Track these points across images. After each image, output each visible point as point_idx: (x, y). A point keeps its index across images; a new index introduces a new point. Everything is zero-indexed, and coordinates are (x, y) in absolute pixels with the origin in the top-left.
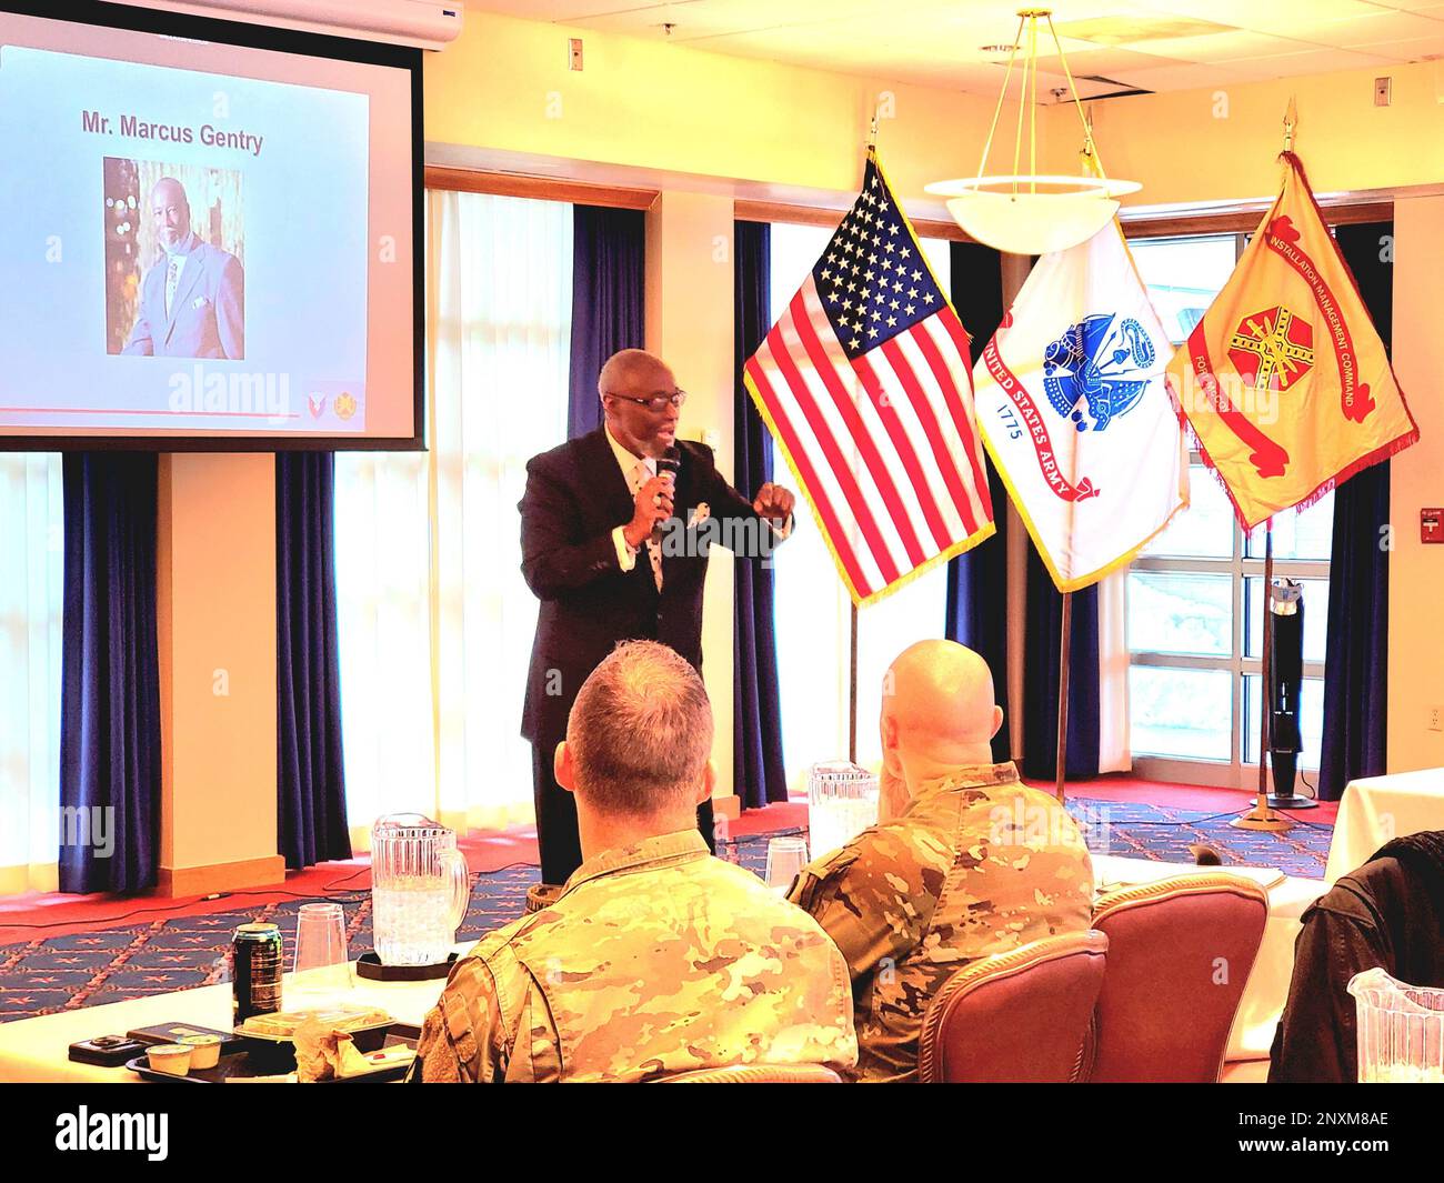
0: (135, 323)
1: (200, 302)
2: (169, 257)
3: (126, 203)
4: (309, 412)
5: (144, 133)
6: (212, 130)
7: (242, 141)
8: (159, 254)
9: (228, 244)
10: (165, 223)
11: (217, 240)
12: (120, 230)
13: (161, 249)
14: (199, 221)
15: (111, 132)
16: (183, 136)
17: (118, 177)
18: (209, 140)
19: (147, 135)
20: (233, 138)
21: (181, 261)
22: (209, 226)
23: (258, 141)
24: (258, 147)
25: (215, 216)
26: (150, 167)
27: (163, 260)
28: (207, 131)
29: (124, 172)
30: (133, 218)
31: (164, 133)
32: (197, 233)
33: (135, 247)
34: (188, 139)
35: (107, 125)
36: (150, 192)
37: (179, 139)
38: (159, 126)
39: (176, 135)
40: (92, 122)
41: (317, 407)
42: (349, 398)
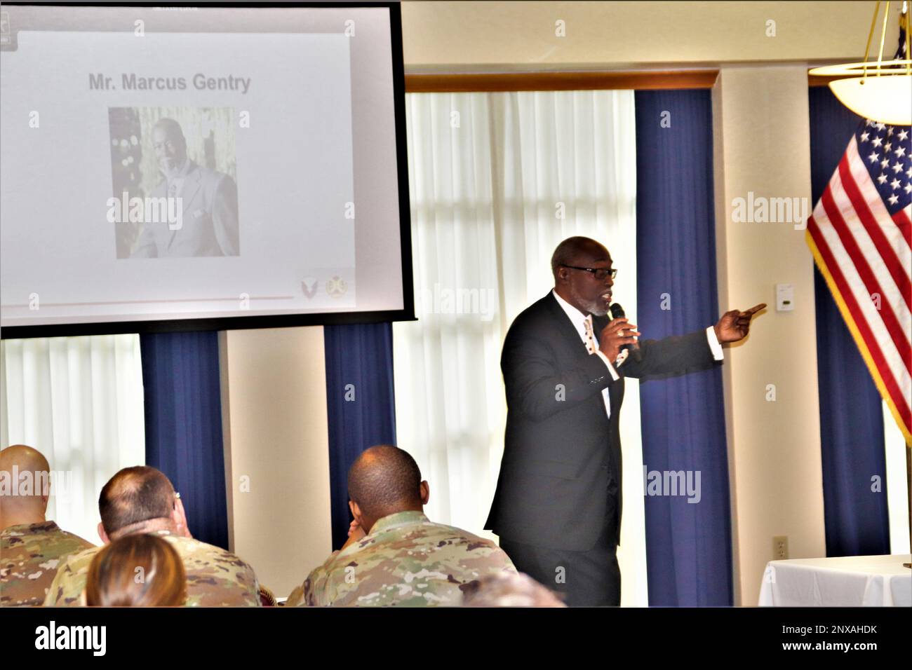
0: (140, 234)
3: (129, 141)
4: (302, 294)
5: (142, 86)
6: (204, 77)
7: (231, 83)
8: (159, 178)
9: (222, 165)
10: (164, 154)
11: (211, 164)
12: (125, 163)
13: (162, 174)
14: (194, 148)
15: (114, 88)
16: (177, 84)
17: (122, 122)
19: (145, 87)
20: (223, 83)
22: (204, 153)
23: (246, 82)
24: (246, 87)
25: (209, 146)
26: (149, 112)
28: (199, 79)
29: (126, 118)
30: (136, 153)
31: (161, 84)
32: (193, 159)
33: (139, 176)
34: (182, 86)
35: (110, 82)
36: (150, 130)
37: (174, 87)
38: (156, 78)
39: (171, 85)
40: (97, 82)
41: (310, 290)
42: (340, 281)
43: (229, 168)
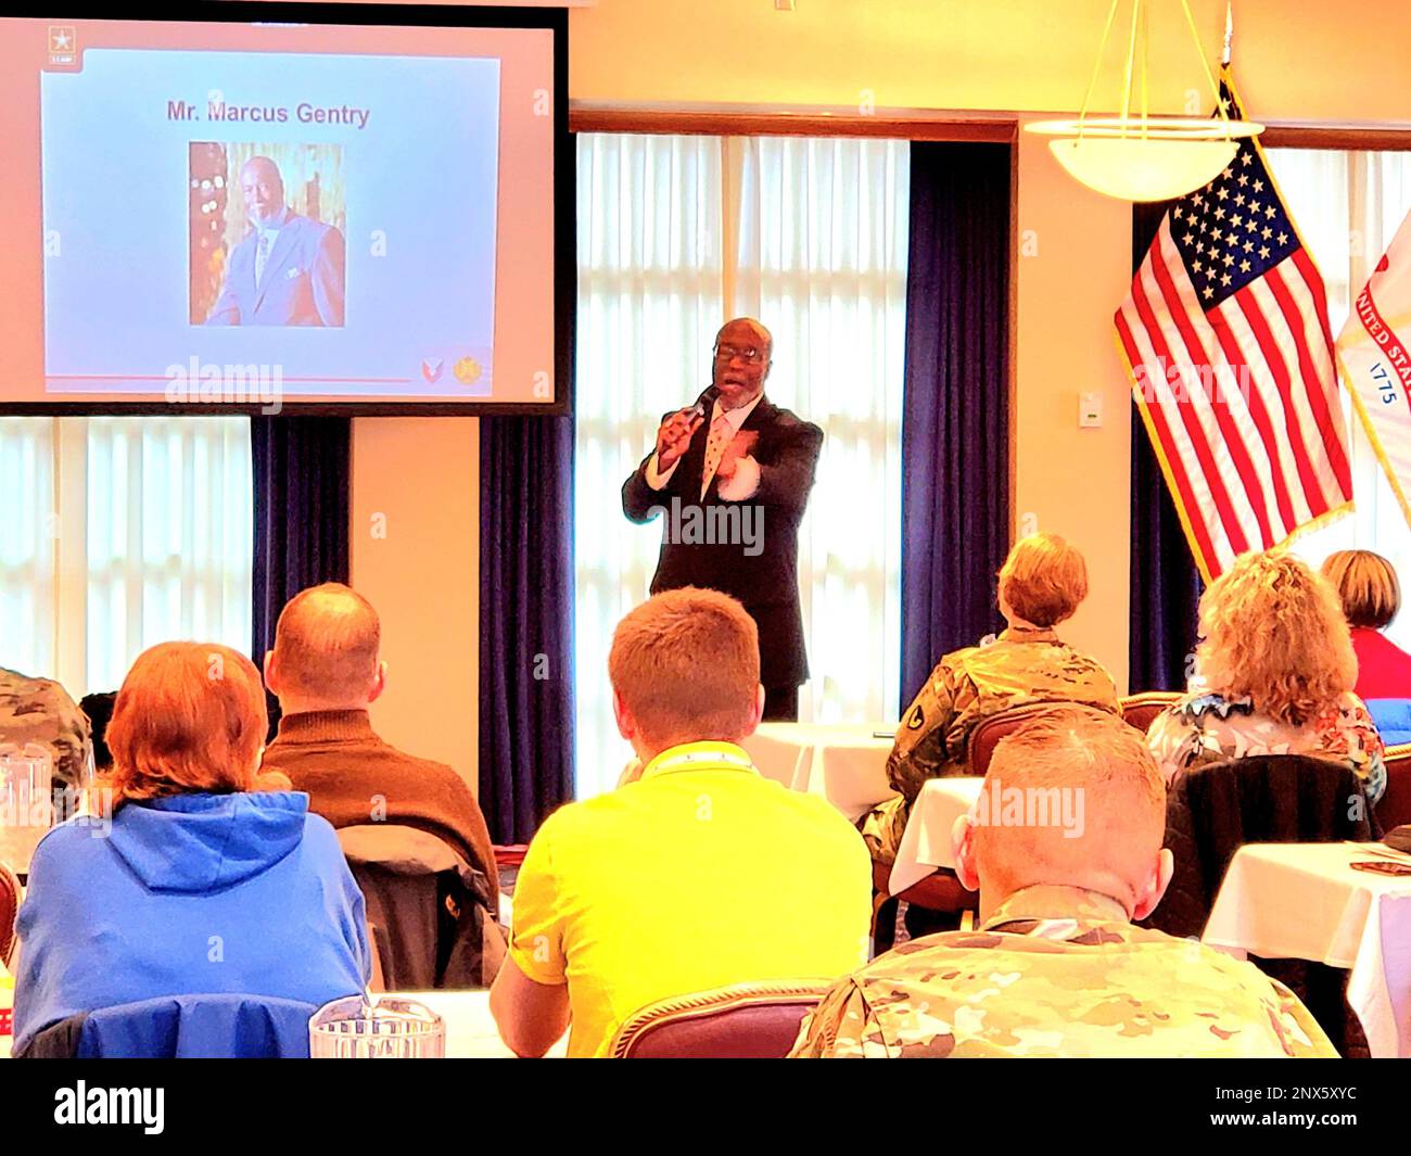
0: (220, 295)
1: (293, 273)
2: (259, 232)
3: (213, 183)
4: (423, 377)
5: (233, 117)
6: (310, 107)
7: (345, 115)
8: (248, 228)
9: (328, 216)
10: (255, 199)
11: (314, 212)
12: (206, 208)
13: (250, 224)
14: (293, 195)
15: (197, 118)
16: (276, 115)
17: (205, 160)
18: (305, 118)
19: (237, 118)
20: (334, 115)
21: (272, 235)
22: (306, 199)
23: (364, 115)
24: (364, 122)
25: (312, 191)
26: (239, 148)
27: (252, 235)
28: (304, 110)
29: (211, 155)
30: (220, 197)
31: (256, 115)
32: (291, 206)
33: (222, 224)
34: (282, 118)
35: (193, 112)
36: (239, 171)
37: (273, 119)
38: (250, 109)
39: (269, 116)
40: (177, 111)
41: (432, 373)
42: (472, 362)
43: (336, 218)
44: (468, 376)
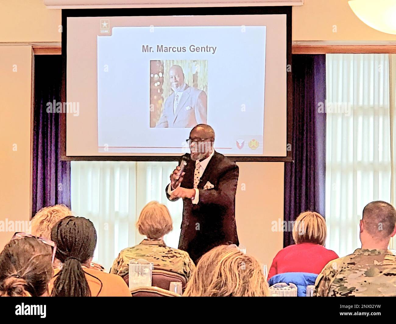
0: (161, 116)
1: (188, 108)
2: (175, 93)
3: (158, 75)
4: (236, 147)
6: (194, 46)
7: (207, 49)
8: (171, 92)
9: (201, 87)
10: (174, 81)
11: (196, 86)
12: (156, 85)
13: (172, 90)
14: (188, 79)
15: (153, 52)
16: (182, 50)
17: (156, 67)
18: (193, 50)
19: (167, 51)
20: (203, 49)
21: (180, 94)
22: (192, 81)
23: (214, 48)
24: (214, 51)
25: (195, 77)
26: (168, 62)
27: (173, 94)
28: (192, 47)
29: (158, 65)
30: (162, 81)
32: (187, 83)
33: (161, 90)
34: (184, 51)
35: (151, 49)
36: (168, 71)
37: (180, 51)
38: (172, 47)
39: (179, 50)
40: (146, 49)
41: (240, 145)
42: (255, 141)
43: (204, 88)
44: (253, 146)
